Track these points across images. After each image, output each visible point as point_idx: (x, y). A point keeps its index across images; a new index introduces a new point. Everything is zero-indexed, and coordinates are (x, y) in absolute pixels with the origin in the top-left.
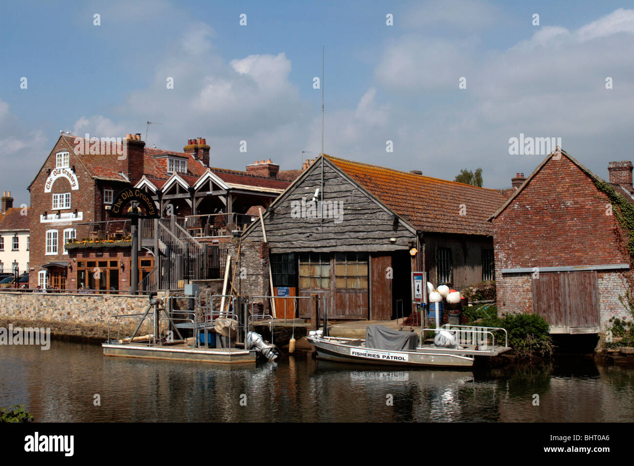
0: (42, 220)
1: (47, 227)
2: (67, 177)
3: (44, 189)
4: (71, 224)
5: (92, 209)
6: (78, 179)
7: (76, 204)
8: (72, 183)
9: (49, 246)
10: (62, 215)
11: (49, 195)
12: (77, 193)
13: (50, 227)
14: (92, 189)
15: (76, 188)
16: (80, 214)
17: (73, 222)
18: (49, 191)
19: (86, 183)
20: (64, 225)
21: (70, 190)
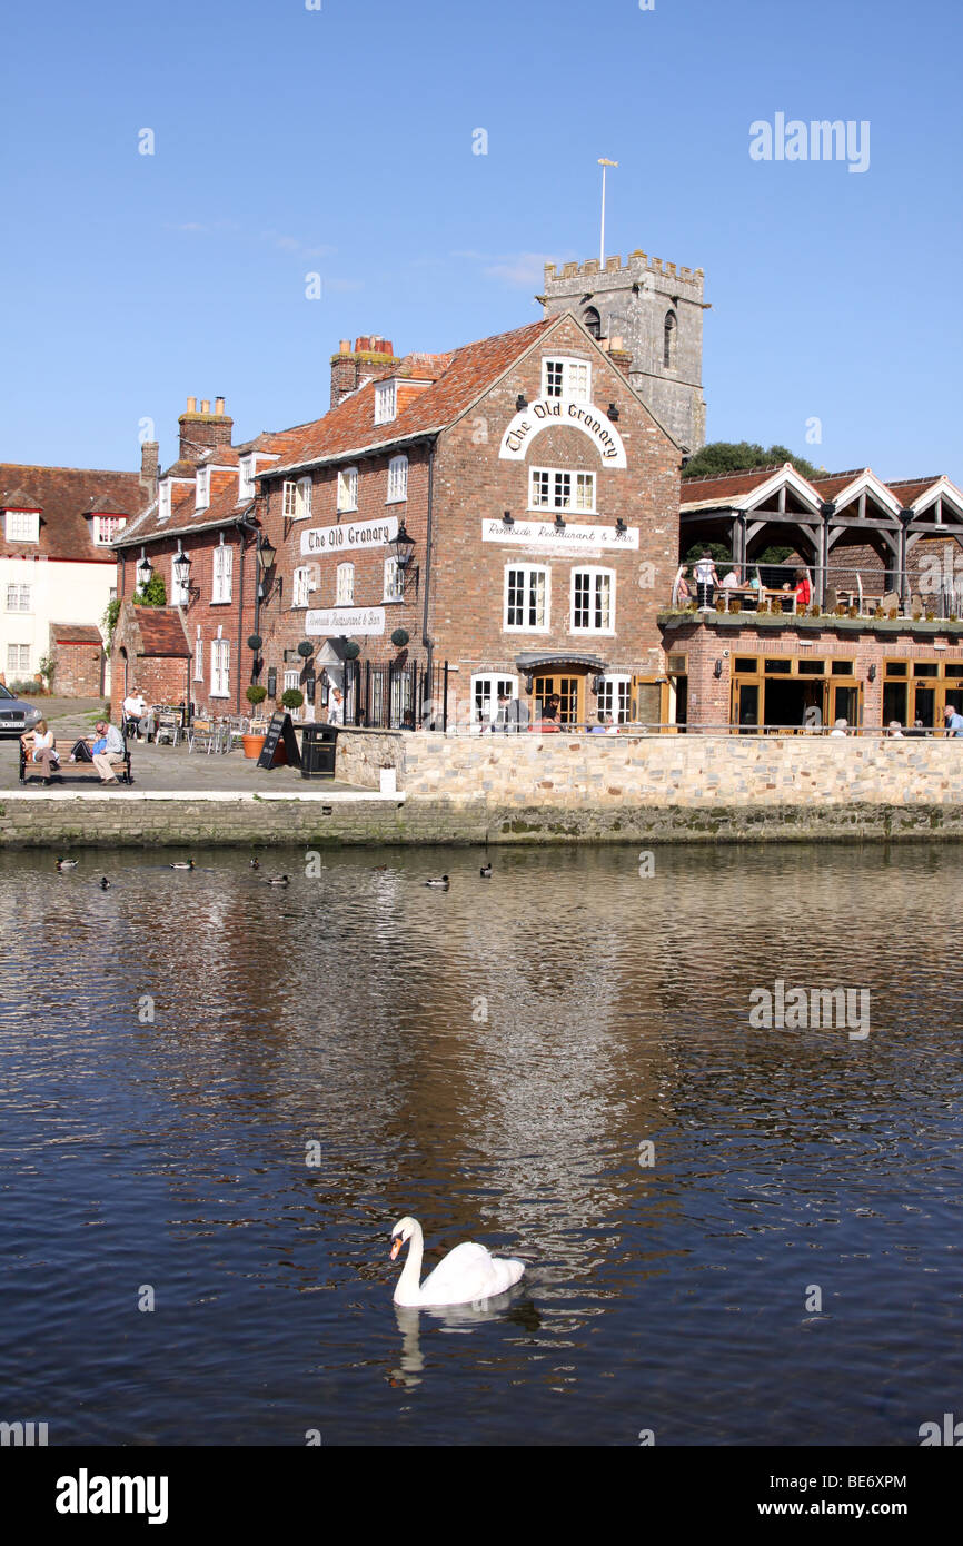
0: (491, 530)
1: (509, 555)
2: (587, 430)
3: (498, 449)
4: (599, 556)
5: (669, 525)
6: (625, 441)
7: (618, 504)
8: (601, 447)
9: (516, 607)
10: (569, 528)
11: (517, 469)
12: (620, 476)
13: (519, 555)
14: (672, 474)
15: (620, 462)
16: (633, 532)
17: (607, 551)
18: (520, 456)
19: (654, 455)
20: (576, 555)
21: (597, 466)
